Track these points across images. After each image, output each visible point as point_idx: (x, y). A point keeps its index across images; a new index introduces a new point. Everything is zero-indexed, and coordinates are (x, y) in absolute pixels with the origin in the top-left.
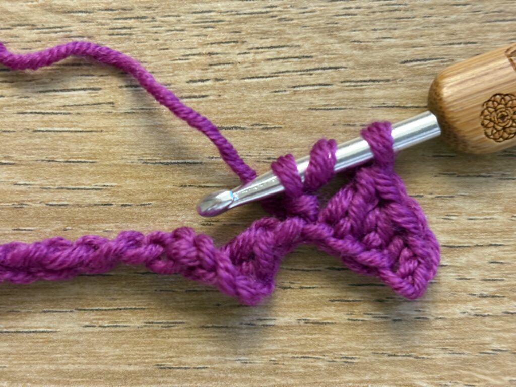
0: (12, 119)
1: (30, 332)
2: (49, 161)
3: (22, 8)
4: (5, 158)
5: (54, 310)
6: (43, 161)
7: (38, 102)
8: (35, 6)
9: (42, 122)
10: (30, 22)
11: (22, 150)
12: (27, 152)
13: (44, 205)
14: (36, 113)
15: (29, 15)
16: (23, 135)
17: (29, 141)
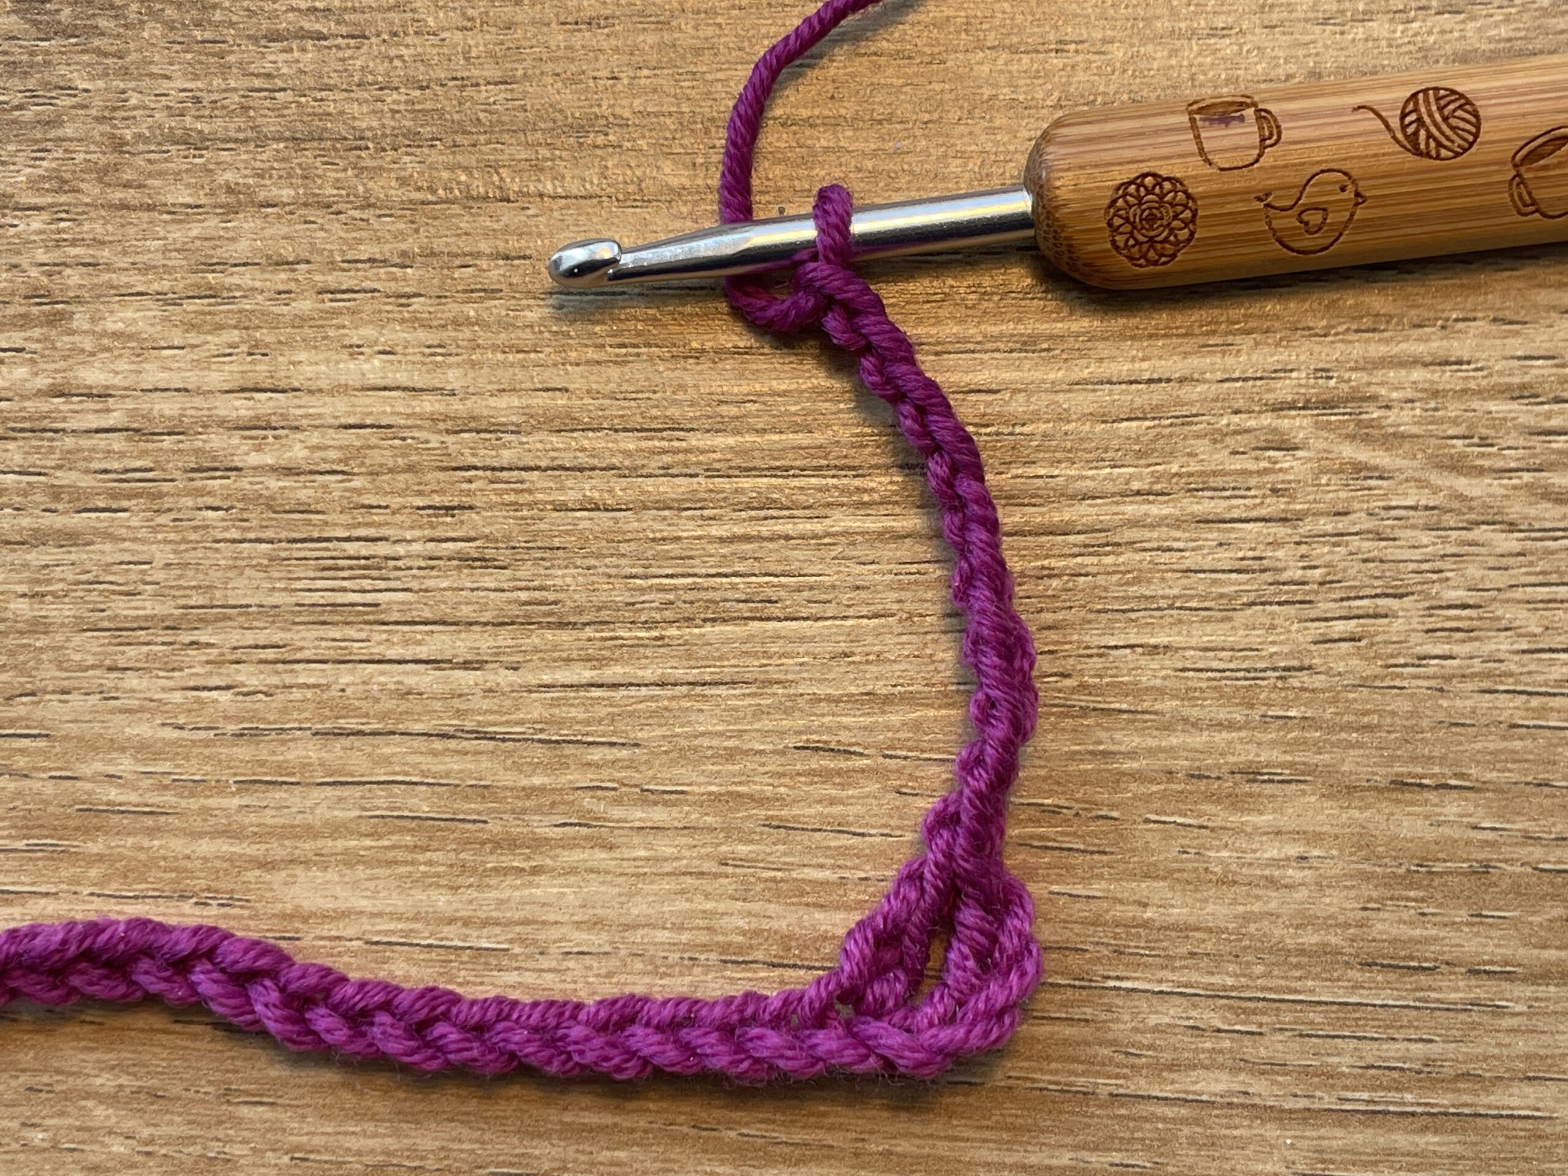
0: (1469, 703)
1: (1501, 1116)
2: (1540, 785)
3: (1491, 490)
4: (1456, 776)
5: (1548, 1076)
6: (1527, 784)
7: (1520, 670)
8: (1515, 488)
9: (1527, 710)
10: (1506, 518)
11: (1488, 762)
12: (1498, 766)
13: (1530, 870)
14: (1514, 692)
15: (1505, 503)
16: (1491, 733)
17: (1503, 745)
